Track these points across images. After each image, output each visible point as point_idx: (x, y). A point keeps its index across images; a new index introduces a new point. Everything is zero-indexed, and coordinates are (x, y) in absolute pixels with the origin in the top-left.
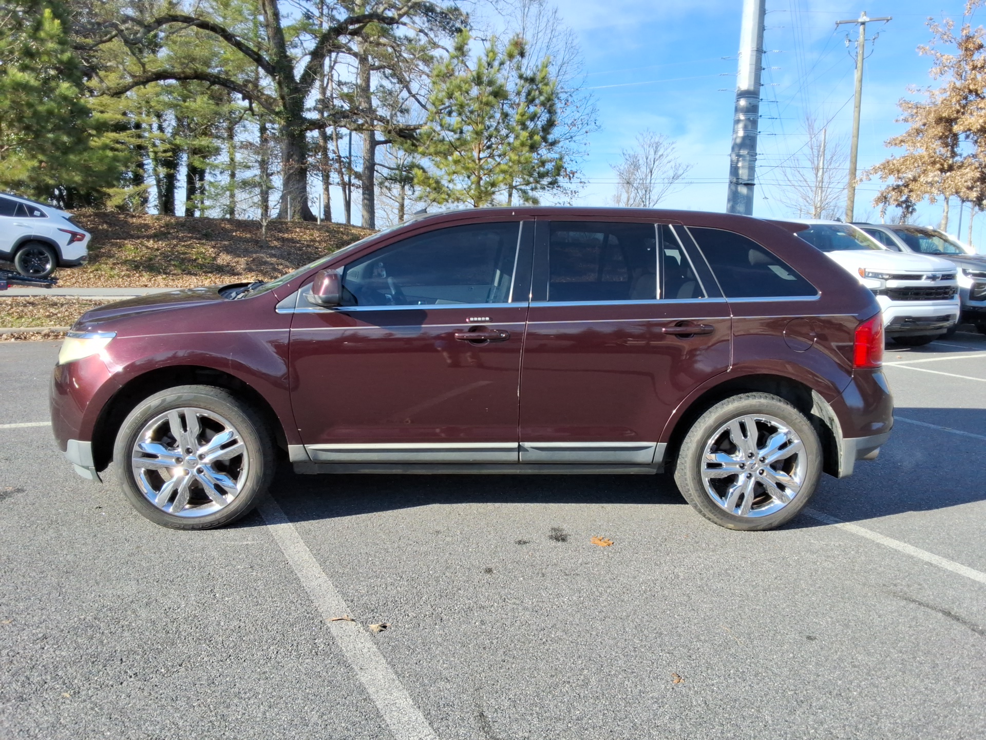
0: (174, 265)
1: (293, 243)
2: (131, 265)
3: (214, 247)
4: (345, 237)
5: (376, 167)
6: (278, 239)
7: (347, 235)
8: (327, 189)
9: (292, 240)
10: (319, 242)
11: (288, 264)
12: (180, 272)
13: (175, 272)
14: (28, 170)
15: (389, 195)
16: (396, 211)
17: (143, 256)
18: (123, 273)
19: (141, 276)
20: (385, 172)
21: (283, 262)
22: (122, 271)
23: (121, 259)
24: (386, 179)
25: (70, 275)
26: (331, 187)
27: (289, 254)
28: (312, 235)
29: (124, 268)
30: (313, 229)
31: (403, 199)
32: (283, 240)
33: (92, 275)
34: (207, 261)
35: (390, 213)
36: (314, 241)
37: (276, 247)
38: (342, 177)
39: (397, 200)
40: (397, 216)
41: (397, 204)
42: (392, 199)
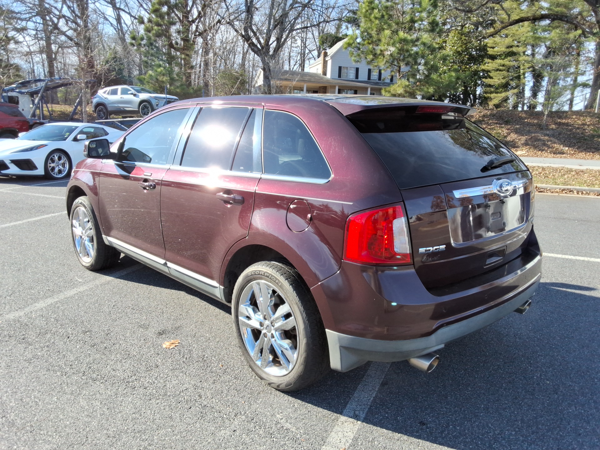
1: (567, 126)
6: (556, 124)
9: (567, 124)
10: (588, 126)
11: (556, 141)
21: (553, 139)
28: (584, 120)
32: (560, 124)
36: (584, 125)
37: (552, 129)
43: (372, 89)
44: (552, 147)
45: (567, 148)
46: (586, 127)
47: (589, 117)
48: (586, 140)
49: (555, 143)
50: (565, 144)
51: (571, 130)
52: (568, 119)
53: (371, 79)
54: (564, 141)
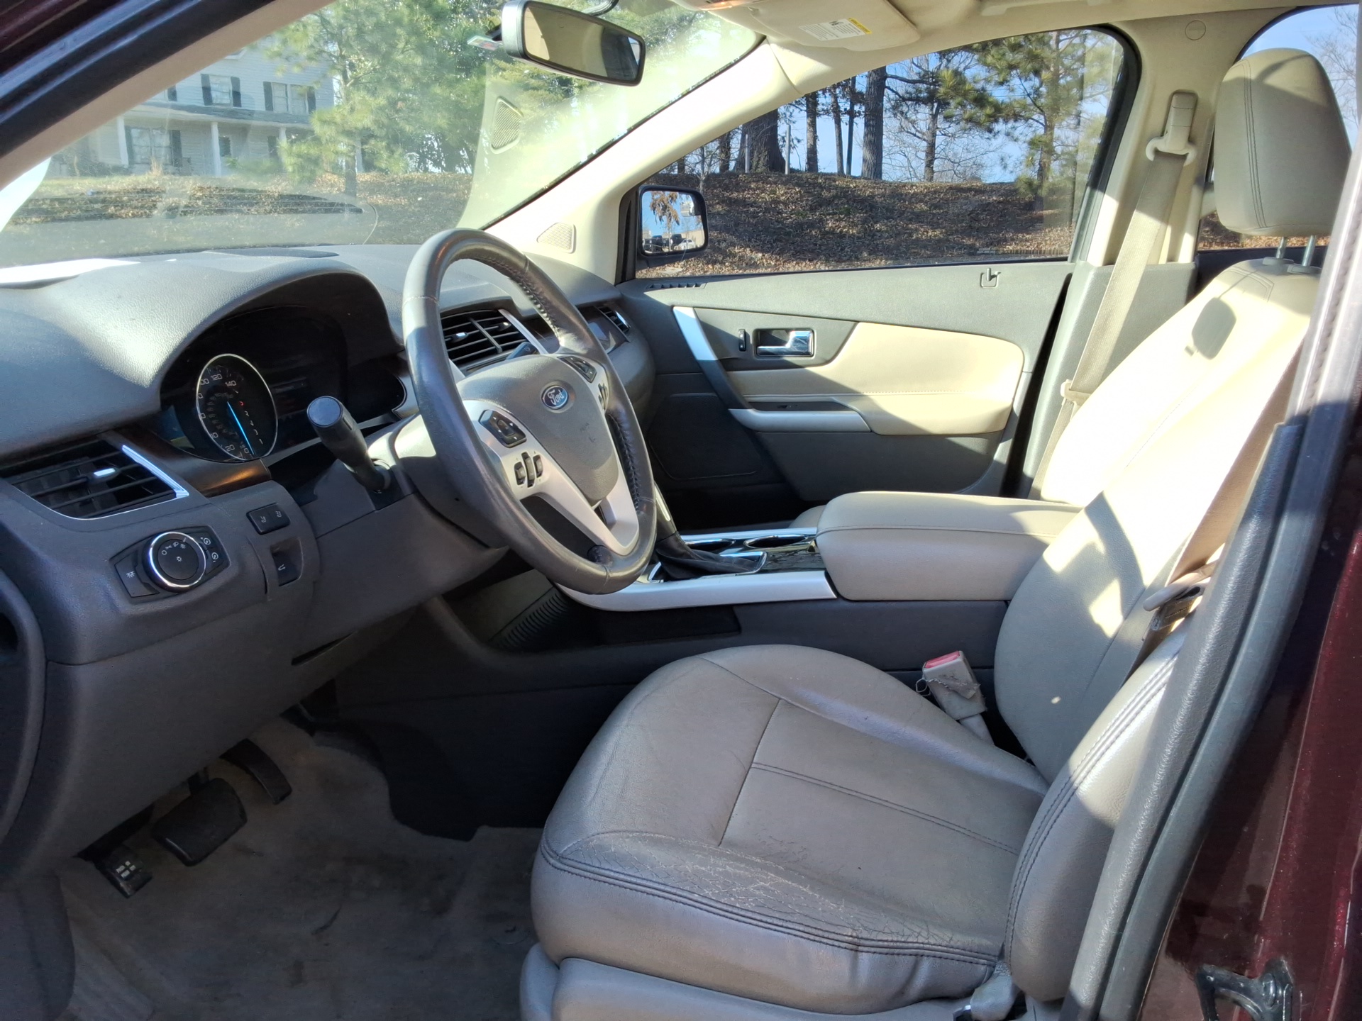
1: (745, 206)
4: (825, 194)
5: (889, 82)
6: (722, 202)
7: (829, 190)
8: (813, 125)
9: (744, 203)
10: (785, 204)
11: (734, 239)
14: (372, 112)
15: (913, 131)
16: (922, 155)
20: (902, 88)
21: (727, 236)
24: (904, 99)
26: (819, 120)
27: (737, 224)
28: (774, 192)
30: (775, 183)
31: (934, 135)
32: (731, 202)
35: (912, 158)
36: (776, 202)
37: (719, 213)
38: (836, 101)
39: (925, 137)
40: (923, 161)
41: (925, 144)
42: (915, 135)
43: (222, 128)
44: (731, 253)
45: (760, 255)
46: (781, 207)
47: (781, 184)
48: (788, 234)
49: (734, 245)
50: (754, 246)
51: (754, 215)
52: (744, 191)
53: (214, 101)
54: (750, 240)
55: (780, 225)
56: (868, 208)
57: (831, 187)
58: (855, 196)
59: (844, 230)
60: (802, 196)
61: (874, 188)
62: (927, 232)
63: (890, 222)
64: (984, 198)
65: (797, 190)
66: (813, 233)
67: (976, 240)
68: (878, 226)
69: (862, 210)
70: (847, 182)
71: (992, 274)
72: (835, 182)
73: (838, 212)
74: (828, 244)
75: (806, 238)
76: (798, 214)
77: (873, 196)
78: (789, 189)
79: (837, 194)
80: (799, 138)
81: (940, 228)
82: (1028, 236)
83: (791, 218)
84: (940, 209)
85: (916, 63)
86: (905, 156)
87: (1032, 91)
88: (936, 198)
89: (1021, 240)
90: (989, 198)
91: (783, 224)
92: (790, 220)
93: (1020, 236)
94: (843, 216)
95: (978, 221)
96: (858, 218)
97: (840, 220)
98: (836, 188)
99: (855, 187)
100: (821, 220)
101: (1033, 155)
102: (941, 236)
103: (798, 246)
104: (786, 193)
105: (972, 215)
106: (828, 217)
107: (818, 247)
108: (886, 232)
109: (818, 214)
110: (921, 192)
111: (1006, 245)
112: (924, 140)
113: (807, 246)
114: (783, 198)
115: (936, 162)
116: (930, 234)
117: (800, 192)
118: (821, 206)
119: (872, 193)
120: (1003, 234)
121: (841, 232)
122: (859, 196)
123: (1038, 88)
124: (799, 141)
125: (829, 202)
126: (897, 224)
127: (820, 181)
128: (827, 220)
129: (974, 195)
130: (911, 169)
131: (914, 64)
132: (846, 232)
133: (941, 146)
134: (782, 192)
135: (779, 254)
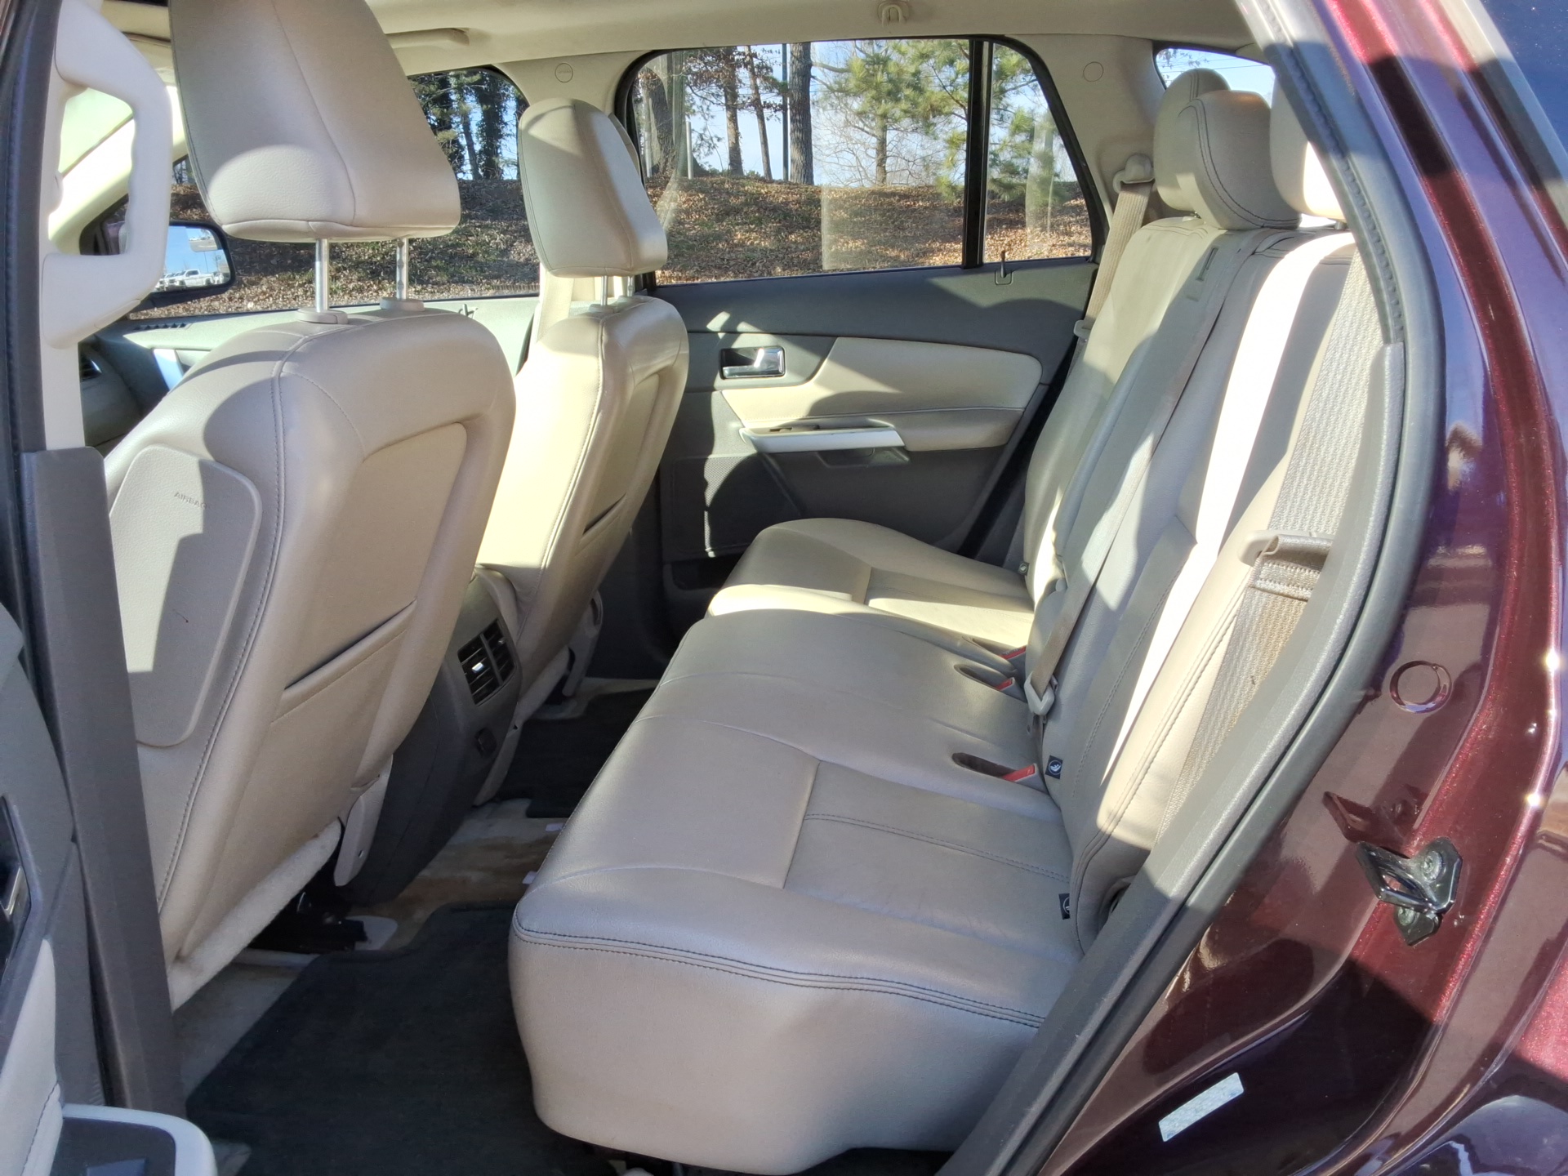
0: (437, 268)
2: (364, 270)
3: (504, 232)
4: (733, 201)
8: (733, 119)
10: (688, 212)
12: (445, 279)
13: (438, 279)
15: (861, 125)
16: (873, 153)
17: (387, 253)
18: (351, 286)
19: (380, 289)
20: (830, 78)
22: (351, 281)
23: (351, 260)
24: (832, 90)
25: (264, 293)
26: (739, 113)
29: (355, 277)
30: (678, 189)
31: (885, 130)
33: (300, 292)
34: (492, 257)
35: (862, 156)
38: (757, 93)
39: (875, 132)
40: (873, 160)
41: (874, 140)
42: (863, 130)
46: (683, 216)
47: (683, 189)
55: (682, 238)
56: (781, 217)
57: (740, 194)
58: (766, 203)
59: (755, 242)
60: (706, 204)
61: (788, 193)
62: (848, 243)
63: (807, 232)
64: (908, 203)
65: (701, 197)
66: (720, 245)
67: (901, 251)
68: (793, 237)
69: (775, 219)
70: (757, 187)
71: (469, 311)
72: (744, 187)
73: (748, 221)
74: (737, 258)
75: (712, 252)
76: (702, 224)
77: (787, 203)
78: (691, 195)
79: (746, 200)
80: (719, 136)
81: (861, 238)
82: (956, 246)
83: (695, 229)
84: (861, 217)
85: (860, 47)
86: (854, 154)
87: (948, 83)
88: (856, 204)
89: (949, 251)
90: (914, 204)
91: (685, 236)
92: (693, 231)
93: (948, 245)
94: (753, 226)
95: (903, 229)
96: (770, 228)
97: (752, 231)
98: (746, 193)
99: (766, 193)
100: (729, 231)
101: (953, 155)
102: (863, 247)
103: (703, 261)
104: (688, 200)
105: (896, 223)
106: (737, 228)
107: (725, 262)
108: (802, 243)
109: (725, 224)
110: (841, 197)
111: (933, 256)
112: (874, 135)
113: (713, 261)
114: (686, 205)
115: (888, 161)
116: (850, 245)
117: (704, 199)
118: (728, 214)
119: (786, 199)
120: (929, 245)
121: (752, 244)
122: (772, 202)
123: (954, 81)
124: (719, 140)
125: (737, 211)
126: (814, 235)
127: (727, 186)
128: (736, 231)
129: (899, 201)
130: (861, 169)
131: (858, 48)
132: (758, 244)
133: (894, 143)
134: (684, 199)
135: (681, 271)
